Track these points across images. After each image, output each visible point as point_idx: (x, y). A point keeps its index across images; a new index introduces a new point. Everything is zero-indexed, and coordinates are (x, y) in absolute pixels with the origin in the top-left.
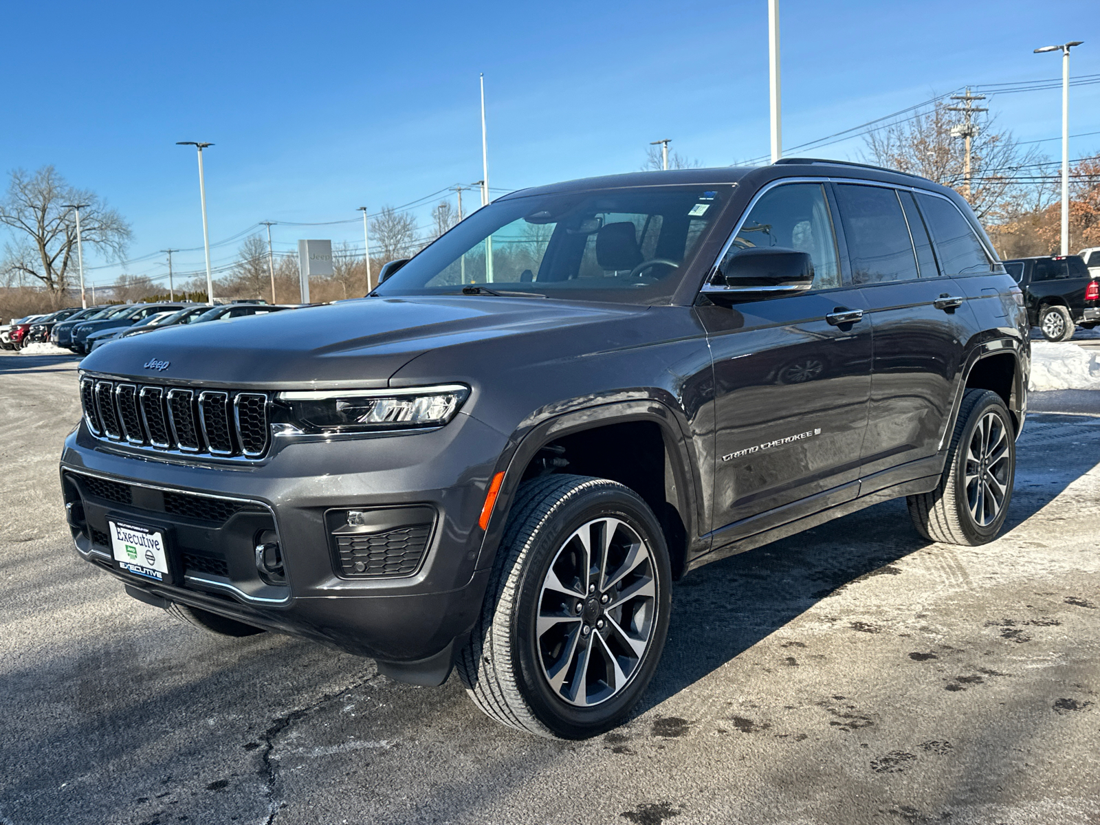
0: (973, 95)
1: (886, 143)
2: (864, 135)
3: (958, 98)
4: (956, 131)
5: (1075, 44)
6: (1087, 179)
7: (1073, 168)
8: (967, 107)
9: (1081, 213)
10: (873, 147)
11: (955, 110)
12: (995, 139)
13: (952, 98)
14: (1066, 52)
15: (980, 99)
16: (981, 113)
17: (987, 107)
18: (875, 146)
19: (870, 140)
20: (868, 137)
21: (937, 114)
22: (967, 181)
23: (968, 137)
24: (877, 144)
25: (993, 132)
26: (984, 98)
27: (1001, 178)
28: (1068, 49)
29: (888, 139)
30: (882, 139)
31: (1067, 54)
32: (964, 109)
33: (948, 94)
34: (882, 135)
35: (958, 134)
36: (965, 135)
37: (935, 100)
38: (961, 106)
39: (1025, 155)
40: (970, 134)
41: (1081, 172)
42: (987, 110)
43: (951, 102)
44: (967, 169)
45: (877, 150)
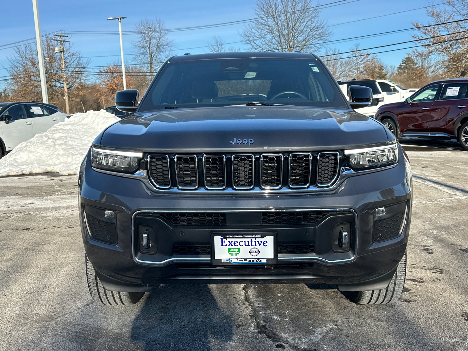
0: (63, 35)
1: (25, 52)
2: (14, 48)
3: (57, 35)
4: (57, 50)
5: (123, 18)
6: (111, 74)
7: (105, 69)
8: (61, 39)
9: (111, 88)
10: (19, 53)
11: (56, 40)
12: (73, 55)
13: (54, 35)
14: (120, 21)
15: (66, 36)
16: (66, 43)
17: (69, 40)
18: (20, 53)
19: (17, 50)
20: (16, 48)
21: (47, 41)
22: (64, 72)
23: (62, 53)
24: (21, 52)
25: (72, 51)
26: (67, 36)
27: (78, 71)
28: (120, 19)
29: (26, 50)
30: (23, 50)
31: (120, 22)
32: (60, 40)
33: (52, 33)
34: (23, 48)
35: (58, 51)
36: (61, 52)
37: (45, 35)
38: (58, 39)
39: (85, 63)
40: (63, 51)
41: (109, 71)
42: (69, 42)
43: (54, 37)
44: (63, 66)
45: (21, 55)
